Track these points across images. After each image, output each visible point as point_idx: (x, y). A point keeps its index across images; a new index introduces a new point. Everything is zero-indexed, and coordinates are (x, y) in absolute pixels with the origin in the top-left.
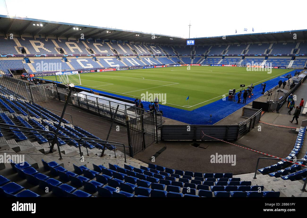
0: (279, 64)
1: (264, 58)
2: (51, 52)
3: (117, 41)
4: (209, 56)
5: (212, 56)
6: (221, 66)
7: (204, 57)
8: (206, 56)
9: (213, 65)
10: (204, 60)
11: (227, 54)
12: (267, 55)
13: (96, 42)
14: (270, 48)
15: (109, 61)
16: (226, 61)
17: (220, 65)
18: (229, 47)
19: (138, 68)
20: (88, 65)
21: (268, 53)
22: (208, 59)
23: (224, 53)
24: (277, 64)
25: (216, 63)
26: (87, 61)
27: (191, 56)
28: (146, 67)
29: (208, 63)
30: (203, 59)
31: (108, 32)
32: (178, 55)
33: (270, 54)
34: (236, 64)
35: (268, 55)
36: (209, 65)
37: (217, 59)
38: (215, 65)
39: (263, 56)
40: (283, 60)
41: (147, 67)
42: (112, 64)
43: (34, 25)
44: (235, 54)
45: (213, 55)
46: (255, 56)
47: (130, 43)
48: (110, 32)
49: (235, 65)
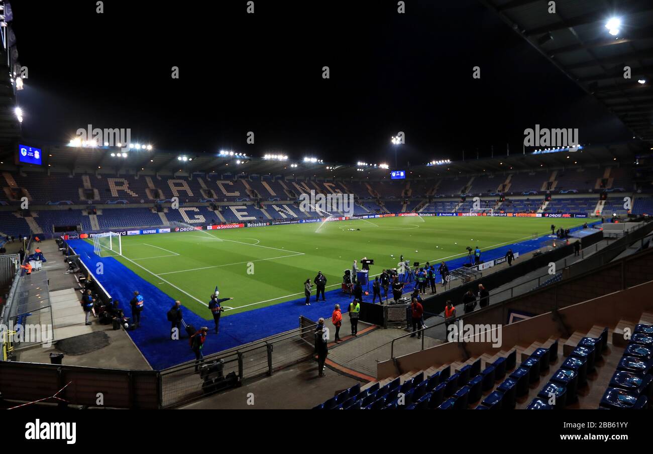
0: (576, 209)
1: (543, 197)
2: (137, 195)
3: (260, 176)
4: (435, 198)
5: (441, 197)
6: (457, 215)
7: (428, 200)
8: (431, 198)
9: (440, 214)
10: (427, 205)
11: (469, 192)
12: (548, 192)
13: (222, 178)
14: (552, 179)
15: (239, 210)
16: (468, 206)
17: (455, 214)
18: (472, 179)
19: (289, 222)
20: (196, 217)
21: (548, 189)
22: (435, 202)
23: (463, 192)
24: (569, 209)
25: (449, 211)
26: (197, 210)
27: (402, 197)
28: (305, 221)
29: (434, 211)
30: (426, 203)
31: (238, 162)
32: (376, 198)
33: (553, 189)
34: (484, 210)
35: (550, 192)
36: (434, 214)
37: (451, 202)
38: (445, 213)
39: (540, 193)
40: (581, 201)
41: (307, 221)
42: (243, 216)
43: (113, 155)
44: (484, 192)
45: (443, 196)
46: (525, 195)
47: (286, 178)
48: (243, 163)
49: (482, 213)
